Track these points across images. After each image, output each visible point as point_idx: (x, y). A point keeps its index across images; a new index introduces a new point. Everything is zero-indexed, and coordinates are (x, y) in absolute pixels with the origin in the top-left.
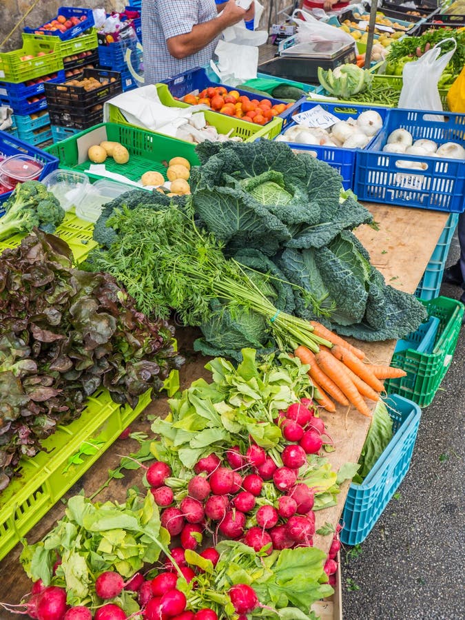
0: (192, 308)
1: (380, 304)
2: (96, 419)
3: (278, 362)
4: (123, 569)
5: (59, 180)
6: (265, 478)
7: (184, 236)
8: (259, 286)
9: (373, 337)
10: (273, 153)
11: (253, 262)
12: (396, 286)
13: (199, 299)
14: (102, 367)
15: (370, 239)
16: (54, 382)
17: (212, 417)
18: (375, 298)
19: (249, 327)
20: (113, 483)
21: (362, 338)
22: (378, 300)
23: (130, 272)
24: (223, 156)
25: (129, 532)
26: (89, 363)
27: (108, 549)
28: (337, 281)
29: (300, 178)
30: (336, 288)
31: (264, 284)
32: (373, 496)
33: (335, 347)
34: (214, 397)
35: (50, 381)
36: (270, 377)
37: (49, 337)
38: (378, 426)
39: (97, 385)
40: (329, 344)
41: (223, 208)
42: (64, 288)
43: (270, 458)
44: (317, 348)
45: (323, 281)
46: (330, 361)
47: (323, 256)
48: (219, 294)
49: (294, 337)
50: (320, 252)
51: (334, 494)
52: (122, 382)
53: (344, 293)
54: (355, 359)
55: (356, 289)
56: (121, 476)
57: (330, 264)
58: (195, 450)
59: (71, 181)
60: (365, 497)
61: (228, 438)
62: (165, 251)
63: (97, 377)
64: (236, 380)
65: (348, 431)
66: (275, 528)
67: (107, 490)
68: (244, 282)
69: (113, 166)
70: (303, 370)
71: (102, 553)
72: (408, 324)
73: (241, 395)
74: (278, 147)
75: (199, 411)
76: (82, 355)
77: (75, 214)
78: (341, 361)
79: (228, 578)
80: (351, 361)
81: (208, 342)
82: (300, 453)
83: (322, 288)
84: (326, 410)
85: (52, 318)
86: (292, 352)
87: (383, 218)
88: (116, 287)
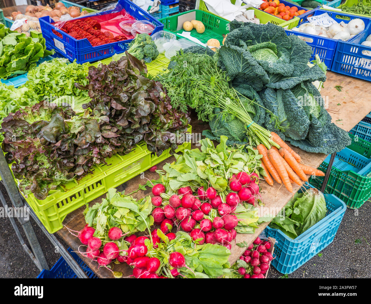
0: (204, 110)
1: (318, 131)
2: (137, 156)
3: (246, 150)
4: (125, 229)
5: (161, 36)
6: (214, 207)
7: (208, 71)
8: (245, 106)
9: (311, 150)
10: (273, 32)
11: (246, 92)
12: (339, 125)
13: (208, 106)
14: (144, 130)
15: (332, 95)
16: (117, 131)
17: (193, 167)
18: (315, 126)
19: (235, 128)
20: (140, 192)
21: (304, 150)
22: (317, 128)
23: (171, 84)
24: (242, 30)
25: (131, 211)
26: (137, 126)
27: (119, 217)
28: (292, 111)
29: (287, 49)
30: (291, 115)
31: (248, 105)
32: (300, 248)
33: (282, 149)
34: (198, 157)
35: (115, 130)
36: (234, 155)
37: (119, 107)
38: (317, 210)
39: (141, 139)
40: (278, 147)
41: (234, 59)
42: (133, 84)
43: (220, 197)
44: (269, 147)
45: (285, 110)
46: (275, 155)
47: (287, 95)
48: (221, 106)
49: (258, 138)
50: (286, 93)
51: (254, 228)
52: (154, 140)
53: (296, 119)
54: (292, 159)
55: (303, 118)
56: (145, 189)
57: (290, 100)
58: (179, 182)
59: (168, 37)
60: (295, 247)
61: (199, 181)
62: (195, 77)
63: (142, 134)
64: (212, 151)
65: (276, 198)
66: (209, 232)
67: (136, 194)
68: (236, 102)
69: (195, 34)
70: (258, 157)
71: (115, 218)
72: (336, 147)
73: (212, 159)
74: (277, 29)
75: (187, 162)
76: (135, 121)
77: (164, 55)
78: (284, 157)
79: (174, 248)
80: (289, 159)
81: (212, 133)
82: (236, 197)
83: (284, 114)
84: (266, 182)
85: (123, 98)
86: (255, 147)
87: (346, 85)
88: (161, 90)
